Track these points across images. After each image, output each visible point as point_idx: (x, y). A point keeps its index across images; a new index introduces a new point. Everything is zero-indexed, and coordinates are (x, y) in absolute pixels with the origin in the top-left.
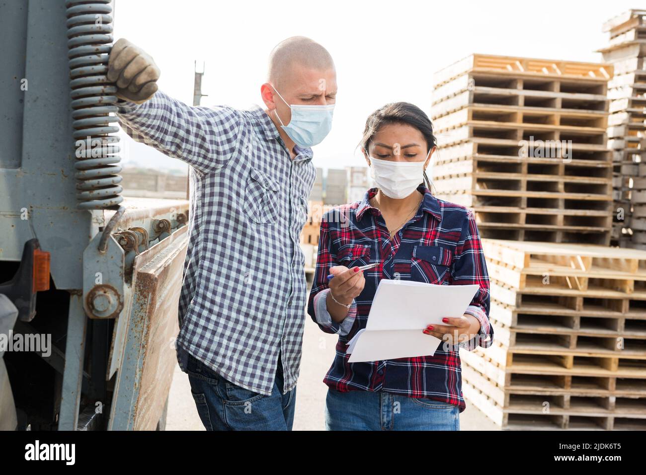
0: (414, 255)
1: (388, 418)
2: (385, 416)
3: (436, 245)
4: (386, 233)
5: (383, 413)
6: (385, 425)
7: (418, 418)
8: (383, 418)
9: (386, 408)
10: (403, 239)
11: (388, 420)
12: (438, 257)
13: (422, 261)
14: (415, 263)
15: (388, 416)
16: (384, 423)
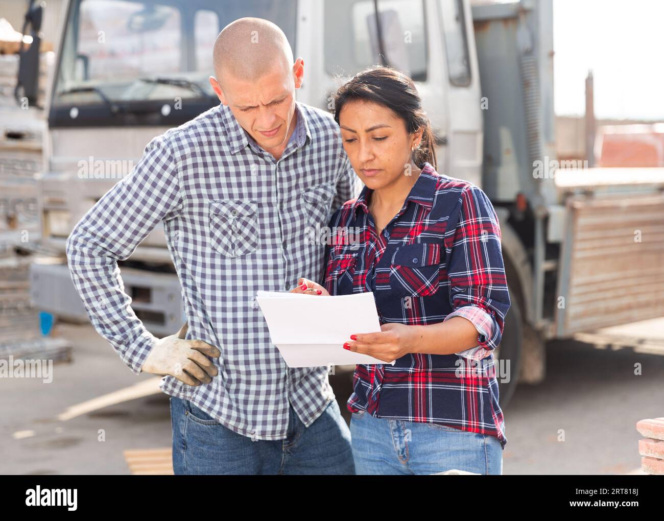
0: (393, 262)
1: (402, 445)
2: (398, 443)
3: (419, 241)
4: (374, 235)
5: (396, 439)
6: (400, 453)
7: (434, 444)
8: (396, 445)
9: (397, 433)
10: (390, 240)
11: (402, 447)
12: (420, 259)
13: (402, 267)
14: (394, 271)
15: (401, 443)
16: (399, 451)
